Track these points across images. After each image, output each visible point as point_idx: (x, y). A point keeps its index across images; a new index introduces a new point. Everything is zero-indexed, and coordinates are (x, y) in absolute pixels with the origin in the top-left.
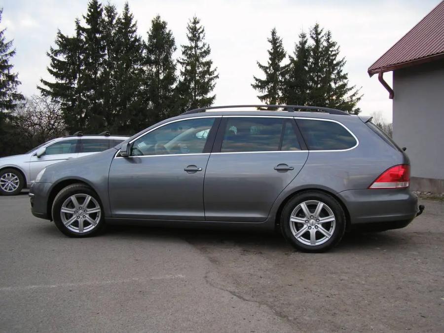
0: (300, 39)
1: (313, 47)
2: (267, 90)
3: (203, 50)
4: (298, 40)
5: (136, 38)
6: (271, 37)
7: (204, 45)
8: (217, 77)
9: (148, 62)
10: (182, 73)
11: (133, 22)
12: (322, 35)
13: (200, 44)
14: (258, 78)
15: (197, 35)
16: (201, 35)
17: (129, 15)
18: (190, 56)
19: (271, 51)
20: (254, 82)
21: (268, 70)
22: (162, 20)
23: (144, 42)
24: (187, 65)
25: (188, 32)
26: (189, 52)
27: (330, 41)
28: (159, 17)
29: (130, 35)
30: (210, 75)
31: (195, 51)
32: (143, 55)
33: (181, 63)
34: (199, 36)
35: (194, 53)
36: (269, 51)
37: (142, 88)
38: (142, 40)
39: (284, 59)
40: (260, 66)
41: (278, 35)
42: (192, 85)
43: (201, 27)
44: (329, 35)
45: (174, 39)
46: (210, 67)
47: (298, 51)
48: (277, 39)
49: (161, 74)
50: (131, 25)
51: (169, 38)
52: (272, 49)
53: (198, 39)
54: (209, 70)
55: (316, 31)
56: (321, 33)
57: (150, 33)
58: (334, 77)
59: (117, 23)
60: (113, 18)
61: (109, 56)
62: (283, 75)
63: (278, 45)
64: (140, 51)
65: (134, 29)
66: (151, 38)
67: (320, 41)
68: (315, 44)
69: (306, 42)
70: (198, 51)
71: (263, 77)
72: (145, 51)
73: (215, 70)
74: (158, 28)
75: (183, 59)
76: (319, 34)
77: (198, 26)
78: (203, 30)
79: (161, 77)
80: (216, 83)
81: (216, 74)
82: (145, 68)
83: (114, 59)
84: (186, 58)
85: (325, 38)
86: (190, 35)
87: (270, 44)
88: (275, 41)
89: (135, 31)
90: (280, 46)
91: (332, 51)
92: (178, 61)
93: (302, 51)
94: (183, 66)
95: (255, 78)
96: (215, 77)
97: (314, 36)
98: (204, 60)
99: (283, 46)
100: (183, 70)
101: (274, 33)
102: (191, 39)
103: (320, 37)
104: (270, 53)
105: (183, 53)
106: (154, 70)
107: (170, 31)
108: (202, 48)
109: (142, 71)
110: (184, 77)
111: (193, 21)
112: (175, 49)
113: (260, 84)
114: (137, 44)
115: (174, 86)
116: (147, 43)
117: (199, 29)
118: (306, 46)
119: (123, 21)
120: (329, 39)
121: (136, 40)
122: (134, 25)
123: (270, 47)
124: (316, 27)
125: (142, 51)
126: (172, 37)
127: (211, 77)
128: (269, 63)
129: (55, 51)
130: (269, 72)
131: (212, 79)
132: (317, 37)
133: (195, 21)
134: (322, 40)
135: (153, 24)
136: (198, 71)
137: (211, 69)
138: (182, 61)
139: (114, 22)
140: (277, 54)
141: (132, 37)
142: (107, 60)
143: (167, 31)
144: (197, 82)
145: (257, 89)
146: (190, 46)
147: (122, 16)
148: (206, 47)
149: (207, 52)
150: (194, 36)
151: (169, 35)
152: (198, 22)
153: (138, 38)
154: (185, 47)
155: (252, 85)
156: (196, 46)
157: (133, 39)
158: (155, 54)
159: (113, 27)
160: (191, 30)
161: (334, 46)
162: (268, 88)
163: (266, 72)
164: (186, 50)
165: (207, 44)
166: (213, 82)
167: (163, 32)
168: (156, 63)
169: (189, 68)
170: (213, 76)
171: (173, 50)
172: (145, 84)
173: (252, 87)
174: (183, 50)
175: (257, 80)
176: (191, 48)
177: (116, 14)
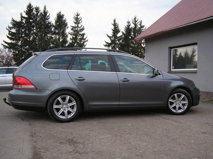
0: (127, 24)
1: (133, 28)
2: (111, 47)
3: (81, 28)
4: (126, 24)
5: (49, 22)
6: (113, 23)
7: (81, 26)
8: (87, 41)
9: (55, 33)
10: (71, 39)
11: (48, 15)
12: (138, 22)
13: (79, 25)
14: (107, 42)
15: (78, 21)
16: (80, 21)
17: (46, 11)
18: (75, 31)
19: (113, 29)
20: (105, 44)
21: (112, 38)
22: (62, 14)
23: (53, 24)
24: (73, 35)
25: (74, 20)
26: (74, 29)
27: (141, 25)
28: (60, 12)
29: (46, 20)
30: (84, 40)
31: (77, 29)
32: (52, 30)
33: (70, 34)
34: (79, 22)
35: (76, 29)
36: (112, 29)
37: (51, 45)
38: (52, 23)
39: (119, 33)
40: (108, 36)
41: (116, 22)
42: (76, 45)
43: (80, 18)
44: (141, 22)
45: (67, 23)
46: (84, 36)
47: (126, 29)
48: (116, 24)
49: (60, 39)
50: (47, 16)
51: (65, 22)
52: (113, 28)
53: (79, 23)
54: (83, 38)
55: (135, 20)
56: (137, 21)
57: (56, 20)
58: (143, 42)
59: (40, 15)
60: (38, 12)
61: (36, 30)
62: (119, 40)
63: (116, 26)
64: (51, 28)
65: (48, 18)
66: (56, 22)
67: (137, 25)
68: (134, 26)
69: (130, 25)
70: (79, 29)
71: (109, 41)
72: (53, 28)
73: (87, 38)
74: (60, 17)
75: (71, 32)
76: (136, 22)
77: (79, 17)
78: (81, 19)
79: (61, 40)
80: (87, 44)
81: (87, 39)
82: (53, 36)
83: (38, 31)
84: (73, 32)
85: (139, 24)
86: (75, 21)
87: (113, 26)
88: (115, 25)
89: (49, 19)
90: (118, 27)
91: (142, 30)
92: (69, 33)
93: (128, 29)
94: (71, 36)
95: (105, 42)
96: (86, 41)
97: (134, 22)
98: (81, 33)
99: (119, 27)
100: (72, 38)
101: (115, 21)
102: (75, 23)
103: (137, 23)
104: (113, 30)
105: (72, 29)
106: (58, 37)
107: (65, 19)
108: (80, 27)
109: (51, 37)
110: (72, 41)
111: (76, 14)
112: (68, 28)
113: (108, 45)
114: (49, 25)
115: (67, 45)
116: (54, 25)
117: (79, 18)
118: (130, 27)
119: (43, 14)
120: (141, 24)
121: (49, 23)
122: (48, 16)
123: (113, 27)
124: (135, 18)
125: (52, 28)
126: (66, 22)
127: (85, 41)
128: (112, 35)
129: (10, 27)
130: (112, 39)
131: (85, 42)
132: (135, 23)
133: (77, 14)
134: (138, 24)
135: (58, 15)
136: (78, 38)
137: (85, 37)
138: (71, 33)
139: (39, 14)
140: (116, 30)
141: (47, 22)
142: (35, 32)
143: (64, 19)
144: (78, 43)
145: (106, 47)
146: (75, 26)
147: (42, 12)
148: (82, 27)
149: (83, 29)
150: (77, 21)
151: (65, 21)
152: (79, 15)
153: (50, 22)
154: (72, 27)
155: (104, 45)
156: (78, 26)
157: (47, 23)
158: (58, 30)
159: (38, 17)
160: (75, 19)
161: (143, 27)
162: (112, 47)
163: (111, 39)
164: (73, 28)
165: (83, 26)
166: (85, 43)
167: (62, 20)
168: (58, 34)
169: (74, 36)
170: (85, 40)
171: (67, 28)
172: (53, 43)
173: (104, 46)
174: (72, 28)
175: (106, 43)
176: (75, 27)
177: (40, 11)
